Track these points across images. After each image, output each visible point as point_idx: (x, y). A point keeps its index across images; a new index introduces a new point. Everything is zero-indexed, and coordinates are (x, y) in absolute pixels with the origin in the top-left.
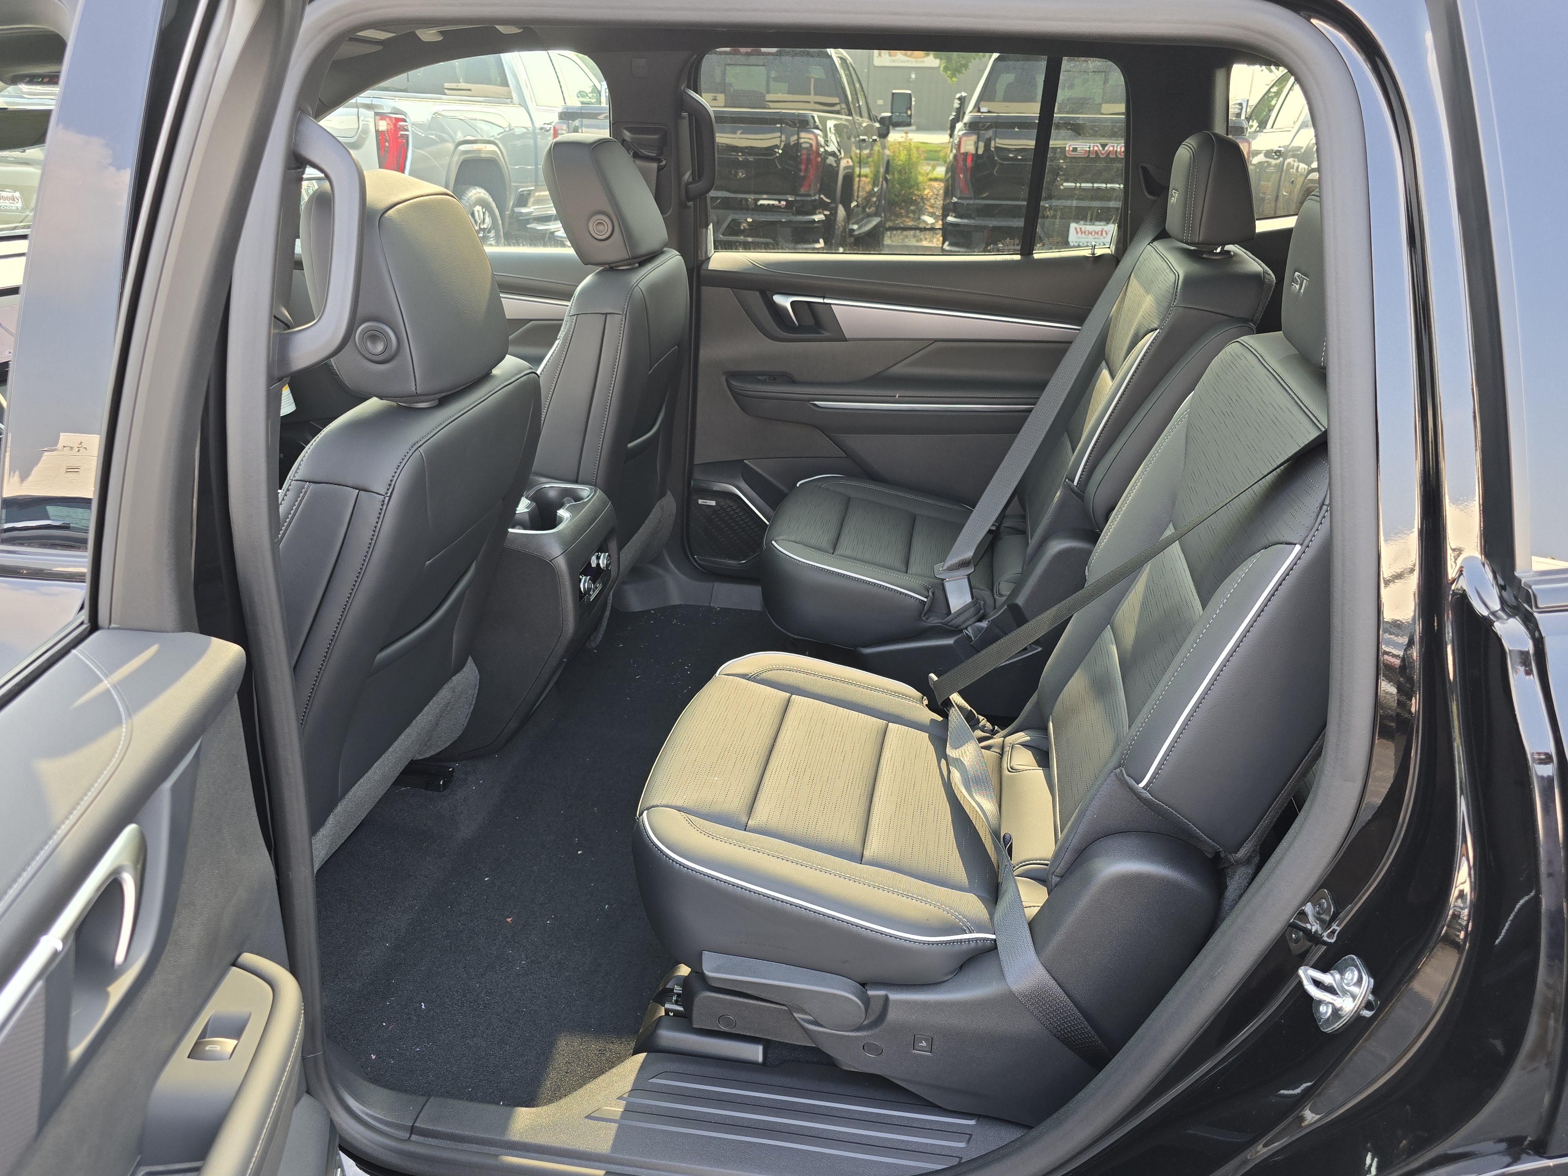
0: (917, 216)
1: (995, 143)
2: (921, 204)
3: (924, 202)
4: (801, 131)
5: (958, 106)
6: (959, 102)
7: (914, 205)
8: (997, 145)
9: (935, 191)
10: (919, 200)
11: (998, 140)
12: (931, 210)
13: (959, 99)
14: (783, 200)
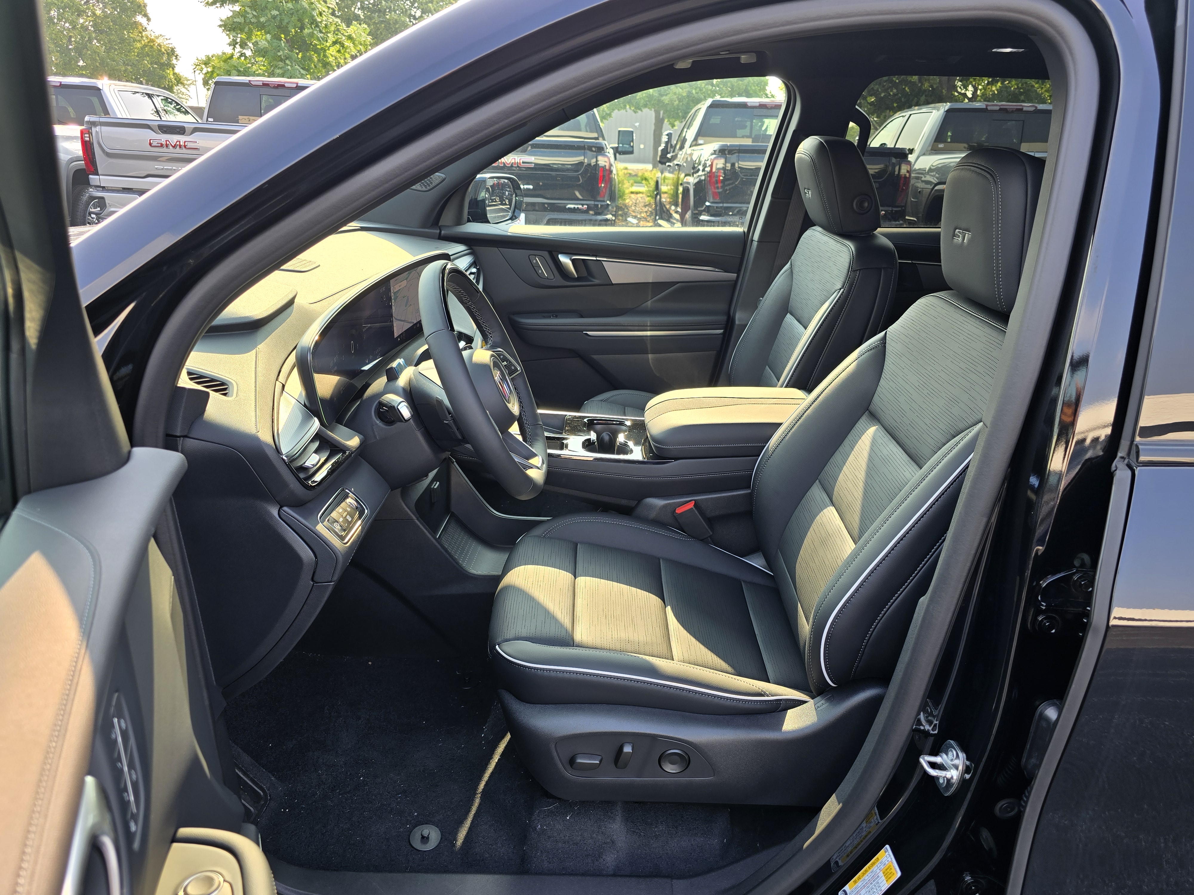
0: (624, 218)
1: (739, 164)
2: (626, 210)
3: (627, 209)
4: (599, 155)
5: (667, 140)
6: (667, 137)
7: (621, 211)
8: (740, 166)
9: (633, 200)
10: (623, 207)
11: (740, 163)
12: (634, 214)
13: (667, 135)
14: (585, 204)
